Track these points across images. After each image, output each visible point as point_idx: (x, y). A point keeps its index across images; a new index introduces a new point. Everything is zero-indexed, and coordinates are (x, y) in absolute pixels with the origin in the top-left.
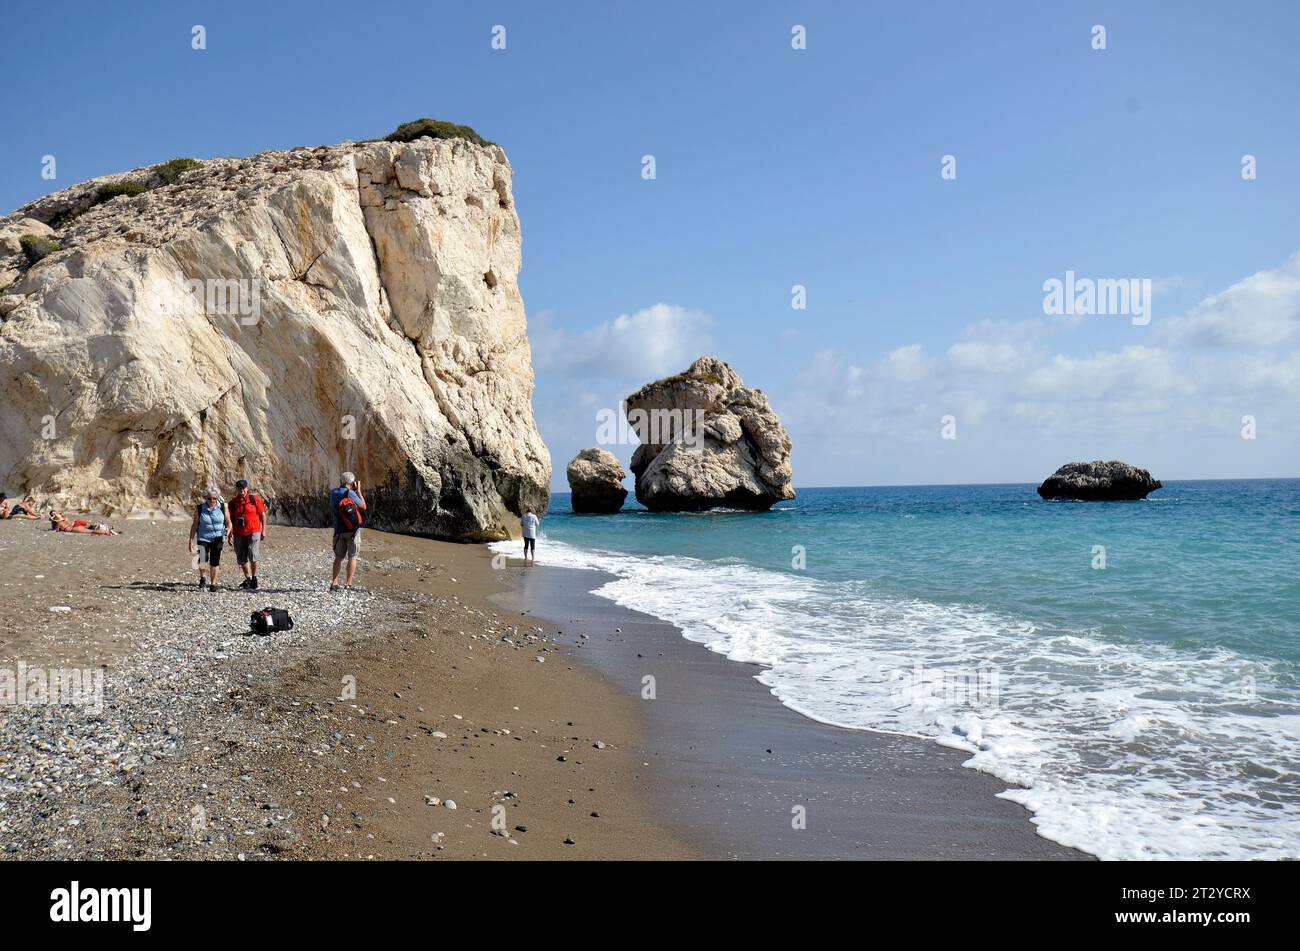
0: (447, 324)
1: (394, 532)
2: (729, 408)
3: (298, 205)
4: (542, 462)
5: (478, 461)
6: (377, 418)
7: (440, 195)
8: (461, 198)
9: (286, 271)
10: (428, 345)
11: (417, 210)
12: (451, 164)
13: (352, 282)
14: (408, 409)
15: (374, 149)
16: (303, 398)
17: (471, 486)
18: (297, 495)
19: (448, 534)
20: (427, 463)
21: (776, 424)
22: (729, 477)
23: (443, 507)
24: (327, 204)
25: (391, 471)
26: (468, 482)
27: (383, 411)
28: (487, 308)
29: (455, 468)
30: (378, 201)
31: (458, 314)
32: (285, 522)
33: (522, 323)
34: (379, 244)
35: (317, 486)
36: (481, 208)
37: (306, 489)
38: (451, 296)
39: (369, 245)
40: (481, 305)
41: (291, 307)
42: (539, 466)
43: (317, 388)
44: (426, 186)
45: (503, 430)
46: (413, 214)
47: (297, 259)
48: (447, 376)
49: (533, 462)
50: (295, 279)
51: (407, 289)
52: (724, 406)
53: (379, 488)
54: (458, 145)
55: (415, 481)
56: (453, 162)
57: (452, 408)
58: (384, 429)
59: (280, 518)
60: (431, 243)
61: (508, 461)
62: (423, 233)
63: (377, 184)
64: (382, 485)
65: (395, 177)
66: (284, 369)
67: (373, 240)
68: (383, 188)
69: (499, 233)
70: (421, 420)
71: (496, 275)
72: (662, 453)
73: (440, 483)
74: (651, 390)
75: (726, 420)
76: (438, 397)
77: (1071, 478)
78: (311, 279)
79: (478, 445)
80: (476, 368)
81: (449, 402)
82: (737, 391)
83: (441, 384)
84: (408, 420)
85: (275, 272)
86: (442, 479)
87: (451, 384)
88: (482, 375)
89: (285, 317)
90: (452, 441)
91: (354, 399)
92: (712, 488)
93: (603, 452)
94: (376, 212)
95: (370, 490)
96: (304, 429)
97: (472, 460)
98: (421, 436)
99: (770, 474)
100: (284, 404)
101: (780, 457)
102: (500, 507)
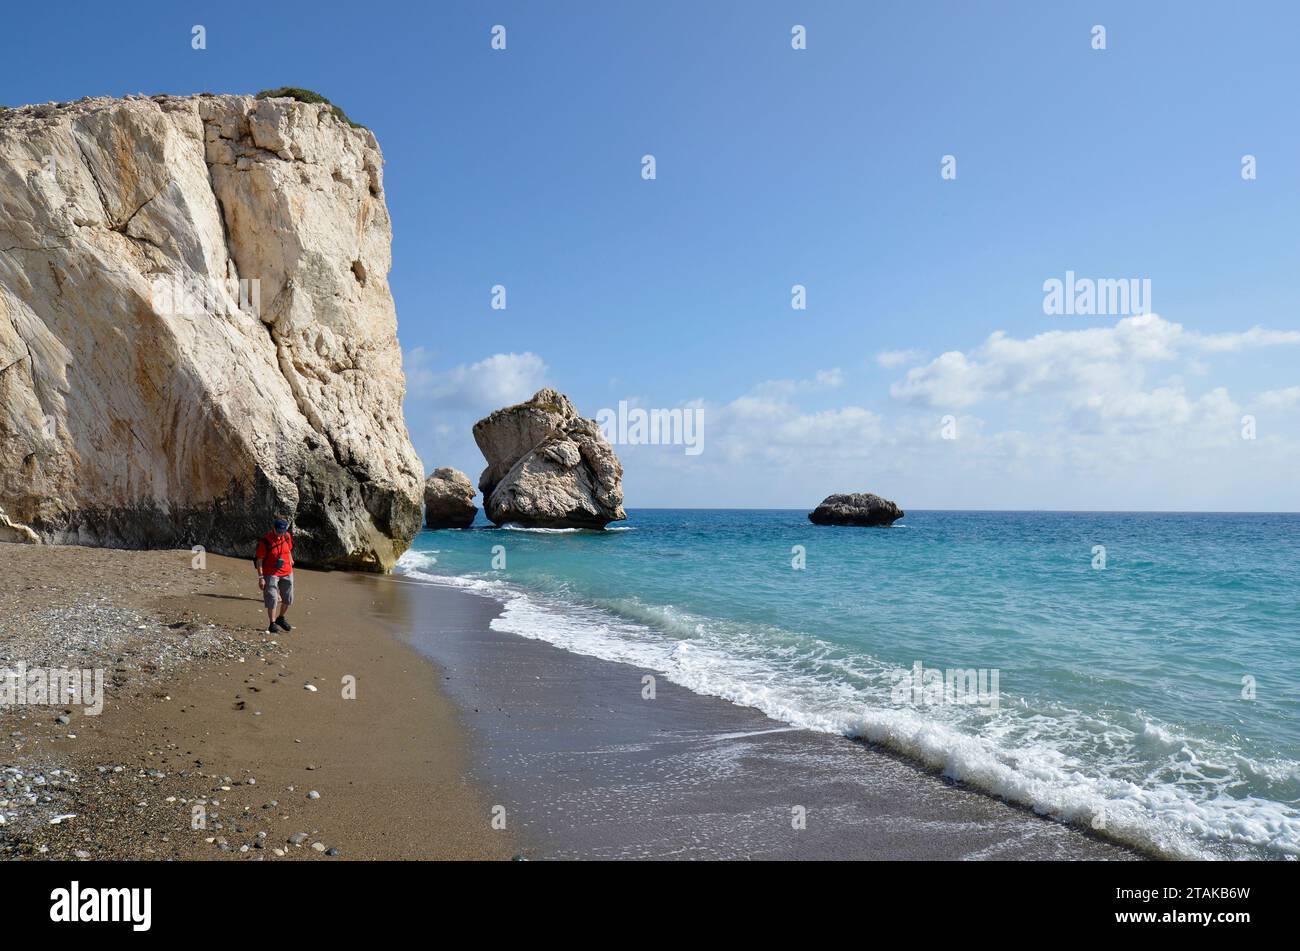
0: (309, 309)
1: (237, 556)
2: (568, 435)
3: (117, 134)
4: (417, 475)
5: (343, 471)
6: (217, 412)
7: (303, 160)
8: (328, 169)
9: (99, 216)
10: (285, 332)
11: (275, 172)
12: (316, 130)
13: (188, 240)
14: (256, 402)
15: (224, 100)
16: (118, 382)
17: (335, 501)
18: (108, 507)
19: (306, 560)
20: (281, 471)
21: (609, 451)
22: (570, 498)
23: (300, 526)
24: (157, 138)
25: (234, 480)
26: (332, 496)
27: (225, 403)
28: (356, 300)
29: (317, 479)
30: (227, 157)
31: (322, 299)
32: (92, 541)
33: (393, 324)
34: (228, 208)
35: (136, 496)
36: (350, 187)
37: (121, 500)
38: (314, 277)
39: (215, 207)
40: (349, 295)
41: (103, 261)
42: (413, 480)
43: (137, 370)
44: (286, 147)
45: (373, 439)
46: (270, 176)
47: (115, 203)
48: (309, 370)
49: (406, 476)
50: (112, 229)
51: (261, 263)
52: (565, 434)
53: (218, 501)
54: (325, 112)
55: (264, 494)
56: (319, 129)
57: (314, 407)
58: (227, 427)
59: (83, 536)
60: (291, 212)
61: (379, 473)
62: (282, 201)
63: (228, 139)
64: (222, 497)
65: (250, 134)
66: (93, 342)
67: (220, 203)
68: (233, 144)
69: (369, 222)
70: (274, 419)
71: (365, 265)
72: (509, 475)
73: (297, 496)
74: (499, 416)
75: (567, 446)
76: (296, 394)
77: (837, 507)
78: (133, 232)
79: (344, 453)
80: (343, 365)
81: (310, 401)
82: (575, 420)
83: (300, 380)
84: (258, 417)
85: (83, 215)
86: (300, 492)
87: (312, 380)
88: (349, 373)
89: (94, 273)
90: (313, 446)
91: (188, 386)
92: (555, 508)
93: (456, 472)
94: (225, 171)
95: (207, 503)
96: (119, 421)
97: (337, 469)
98: (274, 438)
99: (605, 497)
100: (92, 389)
101: (613, 481)
102: (368, 526)
